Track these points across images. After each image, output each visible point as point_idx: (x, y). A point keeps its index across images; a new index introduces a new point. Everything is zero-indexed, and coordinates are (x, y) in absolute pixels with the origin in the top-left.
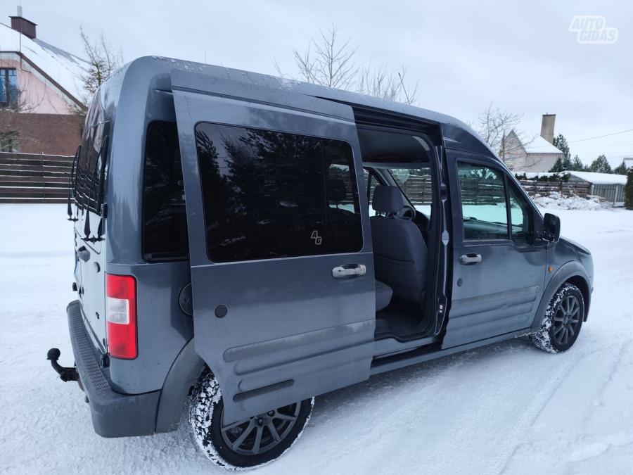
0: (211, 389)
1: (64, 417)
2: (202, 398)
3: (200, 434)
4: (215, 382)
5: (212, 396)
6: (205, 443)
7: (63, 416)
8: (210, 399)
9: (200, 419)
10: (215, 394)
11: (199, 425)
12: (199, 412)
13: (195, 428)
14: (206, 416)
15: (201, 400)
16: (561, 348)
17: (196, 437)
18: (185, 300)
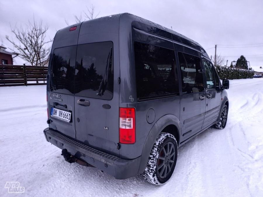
0: (155, 153)
1: (65, 181)
2: (151, 157)
3: (152, 172)
4: (155, 150)
6: (153, 176)
7: (64, 180)
8: (155, 157)
10: (157, 155)
11: (151, 168)
12: (150, 163)
13: (148, 170)
14: (154, 165)
15: (150, 158)
16: (224, 127)
17: (148, 174)
18: (148, 117)
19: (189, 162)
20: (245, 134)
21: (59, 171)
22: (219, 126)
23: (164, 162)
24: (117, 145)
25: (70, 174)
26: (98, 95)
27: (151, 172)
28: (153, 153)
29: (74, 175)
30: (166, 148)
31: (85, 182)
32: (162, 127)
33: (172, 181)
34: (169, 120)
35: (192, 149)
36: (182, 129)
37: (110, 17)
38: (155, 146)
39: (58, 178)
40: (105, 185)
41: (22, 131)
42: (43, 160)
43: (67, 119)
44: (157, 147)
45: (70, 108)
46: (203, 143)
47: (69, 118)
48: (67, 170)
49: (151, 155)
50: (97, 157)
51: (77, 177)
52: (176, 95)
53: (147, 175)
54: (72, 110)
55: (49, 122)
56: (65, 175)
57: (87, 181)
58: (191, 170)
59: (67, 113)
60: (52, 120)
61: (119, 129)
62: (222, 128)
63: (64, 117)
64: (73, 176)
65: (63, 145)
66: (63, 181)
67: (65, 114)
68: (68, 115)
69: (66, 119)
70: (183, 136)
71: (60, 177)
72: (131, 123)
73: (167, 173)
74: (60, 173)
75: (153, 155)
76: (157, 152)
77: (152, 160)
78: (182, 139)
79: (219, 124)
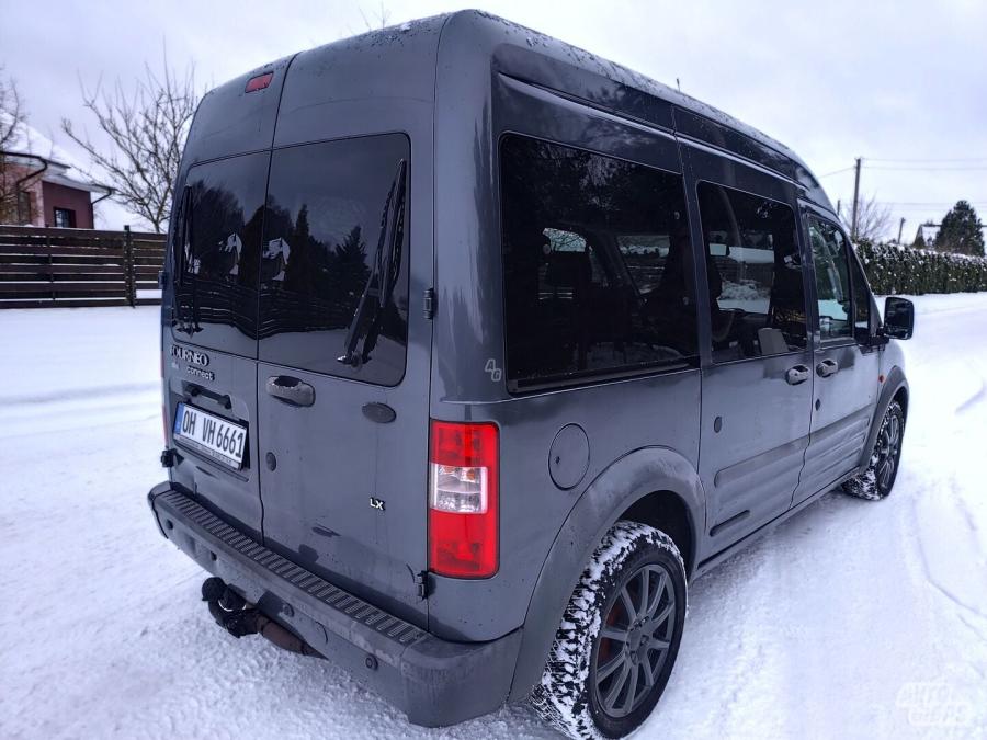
0: (585, 614)
1: (219, 706)
2: (569, 631)
3: (570, 694)
4: (587, 601)
5: (588, 626)
6: (576, 710)
7: (216, 703)
8: (585, 631)
9: (569, 668)
10: (593, 620)
11: (568, 678)
12: (564, 657)
13: (553, 685)
14: (579, 662)
15: (563, 634)
16: (885, 493)
17: (554, 700)
18: (558, 460)
19: (734, 645)
20: (973, 528)
21: (198, 661)
22: (866, 488)
23: (625, 647)
24: (420, 579)
25: (240, 673)
26: (344, 362)
27: (566, 695)
28: (578, 615)
29: (257, 679)
30: (634, 587)
31: (297, 712)
32: (619, 501)
33: (658, 725)
34: (652, 474)
35: (751, 582)
36: (707, 507)
37: (404, 27)
38: (587, 581)
39: (192, 689)
40: (376, 734)
41: (89, 483)
42: (145, 610)
43: (232, 452)
44: (595, 587)
45: (241, 408)
46: (795, 560)
47: (237, 450)
48: (231, 658)
49: (566, 620)
50: (338, 622)
51: (268, 692)
52: (686, 365)
53: (550, 703)
54: (248, 420)
55: (169, 459)
56: (222, 680)
57: (306, 710)
58: (741, 679)
59: (233, 427)
60: (180, 451)
61: (429, 510)
62: (877, 497)
63: (219, 446)
64: (252, 686)
65: (214, 557)
66: (209, 707)
67: (223, 432)
68: (236, 437)
69: (227, 453)
70: (711, 534)
71: (199, 689)
72: (478, 487)
73: (636, 696)
74: (202, 668)
75: (576, 621)
76: (593, 609)
77: (570, 642)
78: (705, 546)
79: (867, 478)
